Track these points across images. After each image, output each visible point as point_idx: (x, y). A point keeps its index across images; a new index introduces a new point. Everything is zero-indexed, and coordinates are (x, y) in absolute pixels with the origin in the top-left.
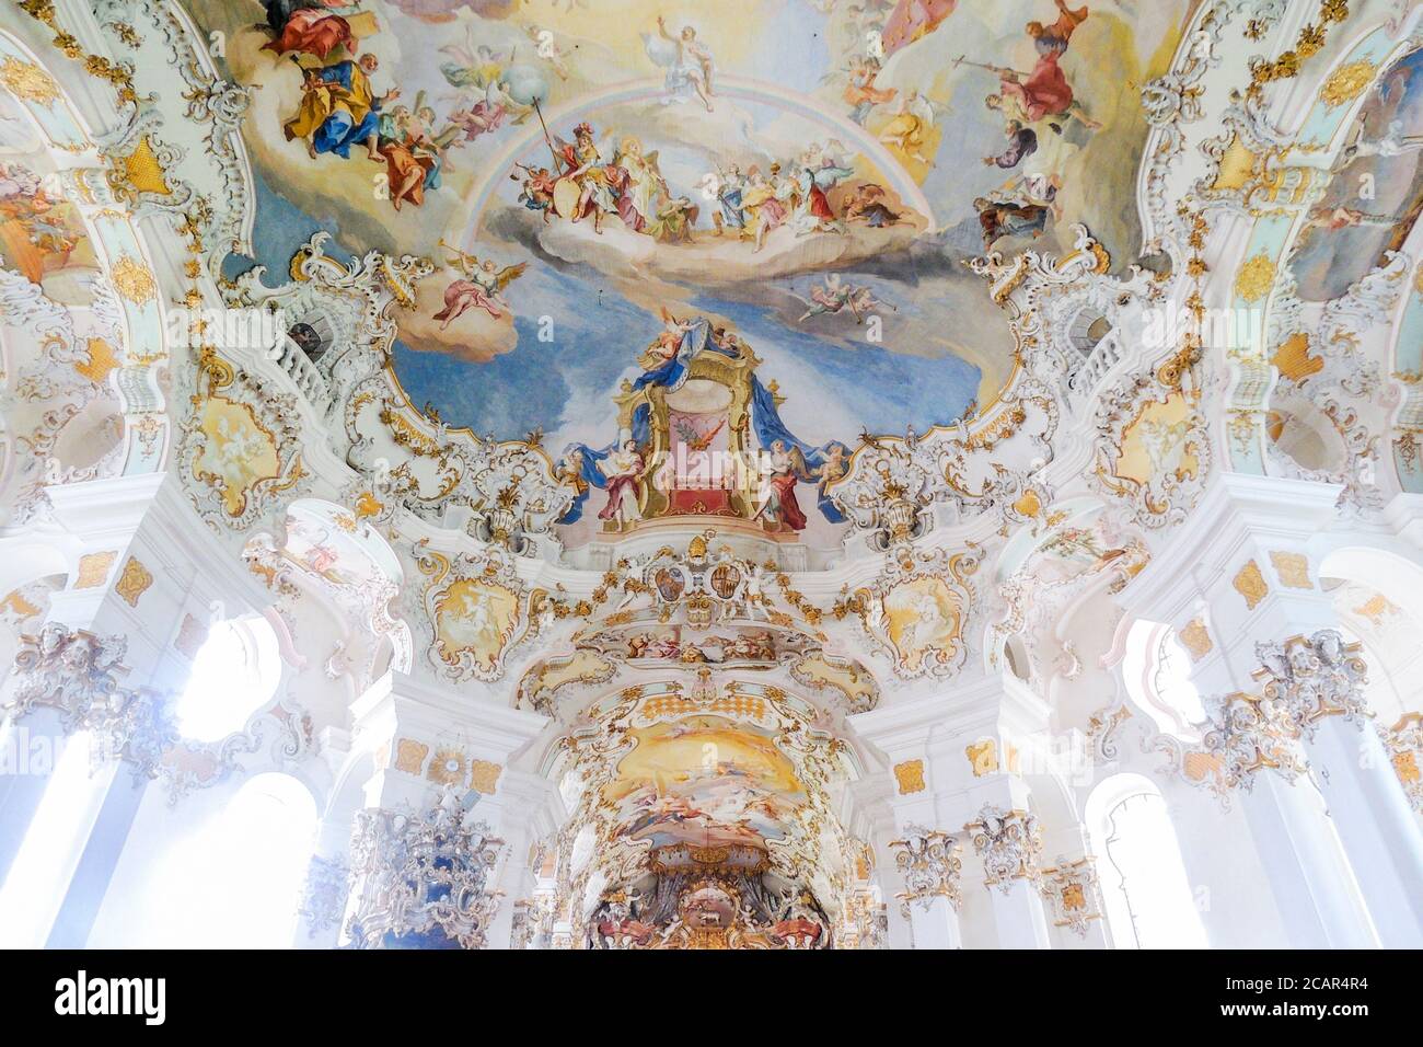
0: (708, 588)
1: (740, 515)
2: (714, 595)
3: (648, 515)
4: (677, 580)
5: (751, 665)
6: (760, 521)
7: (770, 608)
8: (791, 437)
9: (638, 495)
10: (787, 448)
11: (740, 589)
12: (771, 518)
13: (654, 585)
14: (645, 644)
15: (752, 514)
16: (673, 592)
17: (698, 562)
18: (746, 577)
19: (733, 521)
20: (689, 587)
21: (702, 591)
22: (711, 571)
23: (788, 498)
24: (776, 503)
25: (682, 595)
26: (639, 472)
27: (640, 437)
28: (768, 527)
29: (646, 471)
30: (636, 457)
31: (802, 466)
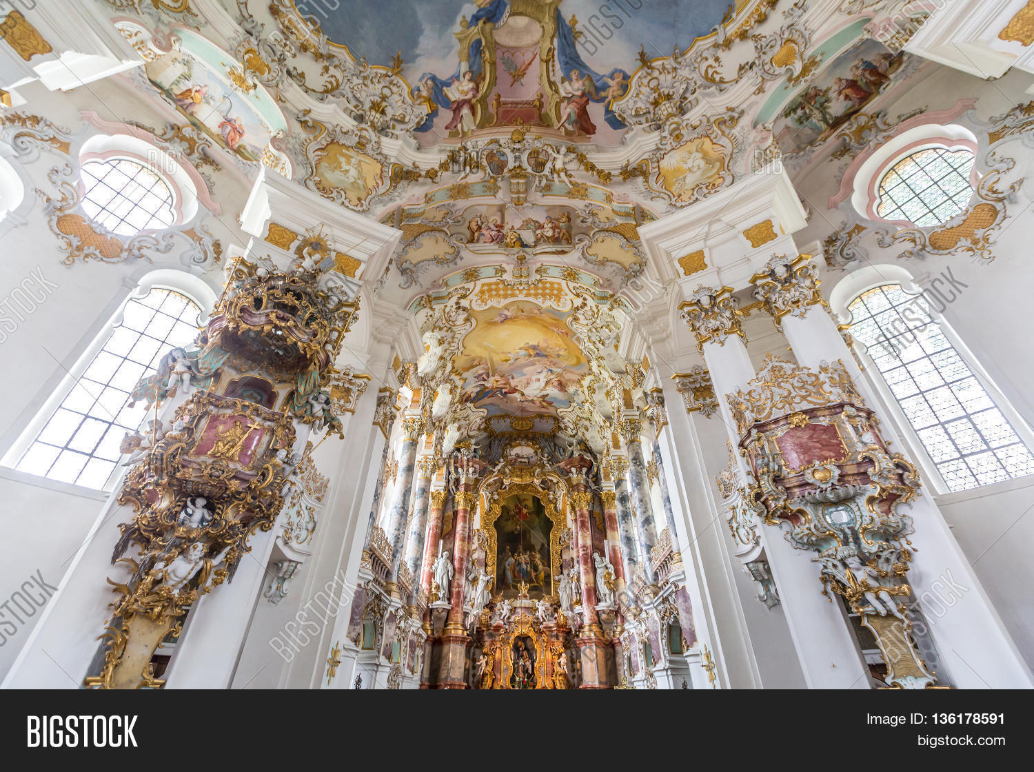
0: (525, 165)
1: (548, 126)
2: (530, 170)
3: (481, 126)
4: (502, 158)
5: (554, 250)
6: (563, 130)
7: (572, 179)
8: (585, 67)
9: (474, 113)
10: (581, 76)
11: (549, 165)
12: (570, 128)
13: (485, 163)
14: (479, 228)
15: (556, 125)
16: (499, 167)
17: (517, 146)
18: (555, 155)
19: (542, 130)
20: (511, 165)
21: (520, 167)
22: (527, 152)
23: (583, 114)
24: (573, 117)
25: (506, 170)
26: (474, 96)
27: (475, 68)
28: (568, 133)
29: (479, 95)
30: (471, 85)
31: (592, 90)
